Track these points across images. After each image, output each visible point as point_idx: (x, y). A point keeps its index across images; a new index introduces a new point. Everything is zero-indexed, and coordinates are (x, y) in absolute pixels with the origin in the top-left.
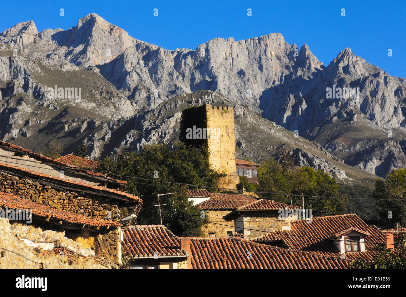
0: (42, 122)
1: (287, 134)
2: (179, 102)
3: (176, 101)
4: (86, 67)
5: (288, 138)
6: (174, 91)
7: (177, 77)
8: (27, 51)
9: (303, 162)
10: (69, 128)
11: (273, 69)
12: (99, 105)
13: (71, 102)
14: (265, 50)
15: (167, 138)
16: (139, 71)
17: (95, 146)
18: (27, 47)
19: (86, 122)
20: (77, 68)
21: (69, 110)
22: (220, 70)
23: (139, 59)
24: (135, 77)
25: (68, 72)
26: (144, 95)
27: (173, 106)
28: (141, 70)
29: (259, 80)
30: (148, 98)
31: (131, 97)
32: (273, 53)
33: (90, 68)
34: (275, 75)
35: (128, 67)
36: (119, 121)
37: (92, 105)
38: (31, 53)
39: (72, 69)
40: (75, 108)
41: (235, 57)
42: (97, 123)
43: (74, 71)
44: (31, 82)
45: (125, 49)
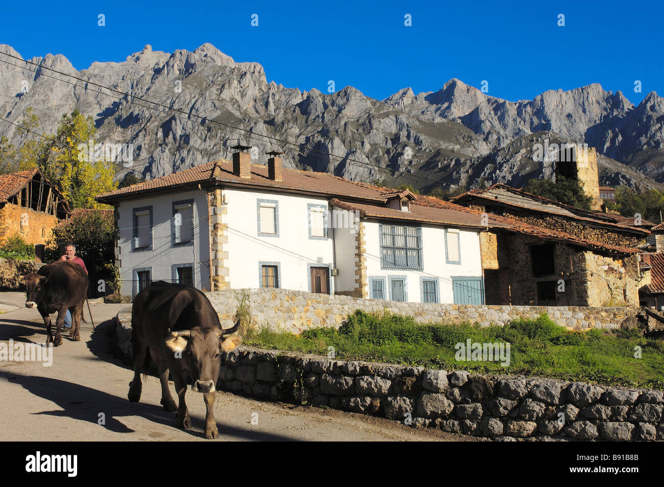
0: (422, 161)
1: (608, 161)
2: (524, 141)
3: (521, 141)
4: (451, 119)
5: (609, 164)
6: (518, 132)
7: (520, 122)
8: (407, 110)
9: (623, 182)
10: (441, 164)
11: (594, 111)
12: (463, 147)
13: (442, 145)
14: (587, 97)
15: (515, 169)
16: (491, 119)
17: (462, 177)
18: (407, 107)
19: (454, 160)
20: (445, 120)
21: (441, 152)
22: (552, 115)
23: (490, 111)
24: (488, 124)
25: (438, 123)
26: (495, 137)
27: (519, 144)
28: (492, 118)
29: (583, 120)
30: (499, 139)
31: (486, 139)
32: (593, 99)
33: (454, 120)
34: (596, 116)
35: (482, 117)
36: (478, 158)
37: (457, 147)
38: (410, 111)
39: (441, 121)
40: (445, 149)
41: (564, 104)
42: (462, 160)
43: (443, 122)
44: (412, 132)
45: (479, 103)
